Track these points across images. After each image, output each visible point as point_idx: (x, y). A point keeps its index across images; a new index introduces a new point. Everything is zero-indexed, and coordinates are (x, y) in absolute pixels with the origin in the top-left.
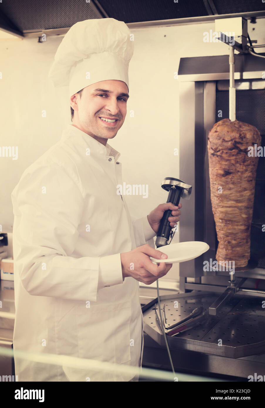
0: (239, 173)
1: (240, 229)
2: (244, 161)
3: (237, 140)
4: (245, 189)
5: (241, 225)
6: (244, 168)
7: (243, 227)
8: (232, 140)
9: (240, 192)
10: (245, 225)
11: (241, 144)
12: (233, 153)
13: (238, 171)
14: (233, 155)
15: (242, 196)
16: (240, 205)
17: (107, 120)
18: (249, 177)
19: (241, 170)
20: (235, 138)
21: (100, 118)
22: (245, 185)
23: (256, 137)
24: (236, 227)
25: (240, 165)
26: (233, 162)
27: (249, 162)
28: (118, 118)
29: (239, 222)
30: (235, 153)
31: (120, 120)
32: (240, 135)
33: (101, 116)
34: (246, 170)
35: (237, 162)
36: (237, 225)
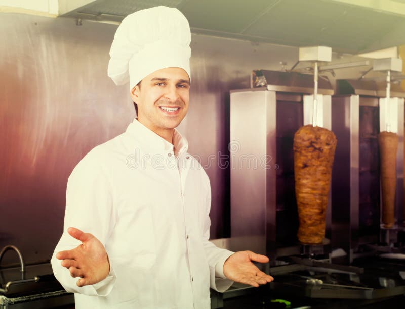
0: (315, 167)
1: (315, 212)
2: (319, 157)
3: (313, 140)
4: (319, 180)
5: (316, 209)
6: (319, 163)
7: (317, 211)
8: (309, 140)
9: (316, 181)
10: (319, 209)
11: (317, 143)
12: (310, 151)
13: (314, 165)
14: (310, 152)
15: (316, 185)
16: (315, 192)
17: (167, 109)
18: (324, 170)
19: (317, 164)
20: (311, 139)
21: (160, 107)
22: (319, 176)
23: (329, 139)
24: (311, 210)
25: (316, 160)
26: (309, 157)
27: (323, 158)
28: (180, 106)
29: (314, 206)
30: (311, 151)
31: (183, 108)
32: (316, 137)
33: (161, 105)
34: (321, 165)
35: (313, 158)
36: (312, 209)
